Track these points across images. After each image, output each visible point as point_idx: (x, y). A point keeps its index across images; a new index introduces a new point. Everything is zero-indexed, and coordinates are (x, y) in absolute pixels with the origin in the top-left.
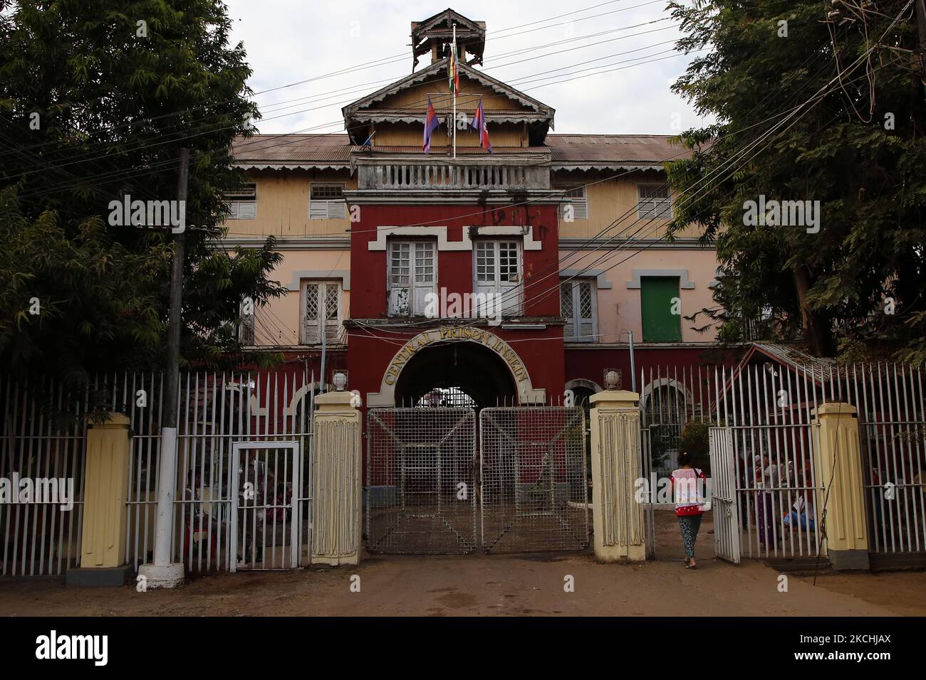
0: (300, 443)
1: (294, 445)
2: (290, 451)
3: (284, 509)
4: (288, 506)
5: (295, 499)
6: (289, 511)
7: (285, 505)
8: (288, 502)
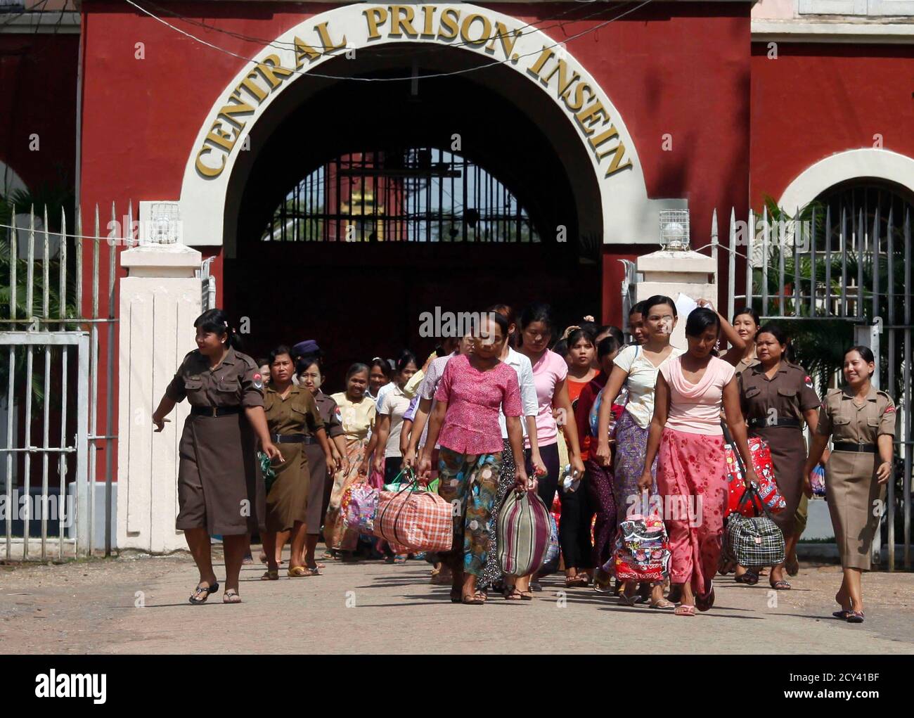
0: (90, 335)
1: (78, 338)
2: (73, 350)
3: (63, 457)
4: (70, 449)
5: (82, 436)
6: (72, 459)
7: (63, 448)
8: (71, 442)
